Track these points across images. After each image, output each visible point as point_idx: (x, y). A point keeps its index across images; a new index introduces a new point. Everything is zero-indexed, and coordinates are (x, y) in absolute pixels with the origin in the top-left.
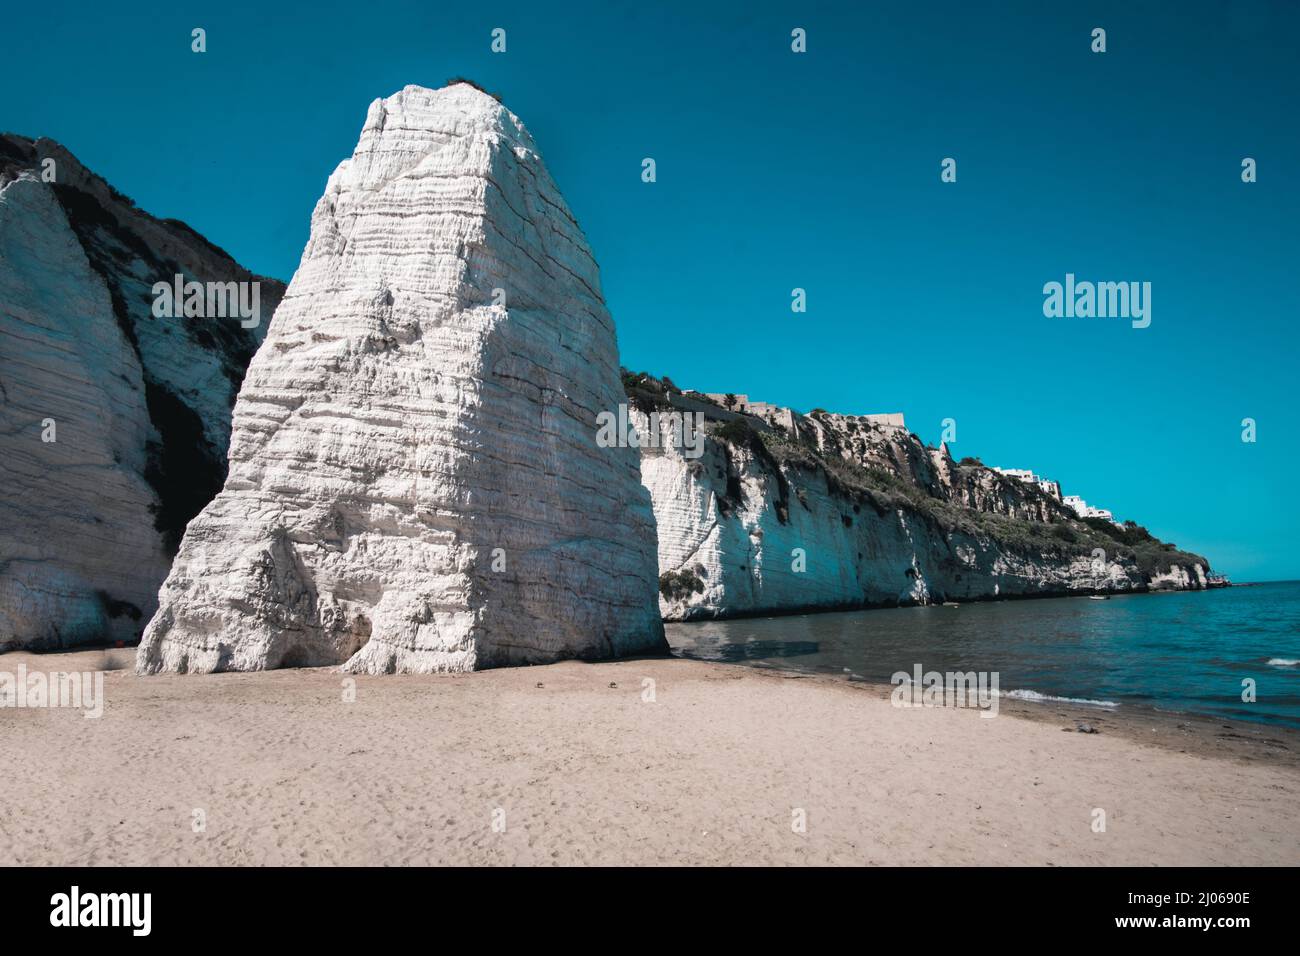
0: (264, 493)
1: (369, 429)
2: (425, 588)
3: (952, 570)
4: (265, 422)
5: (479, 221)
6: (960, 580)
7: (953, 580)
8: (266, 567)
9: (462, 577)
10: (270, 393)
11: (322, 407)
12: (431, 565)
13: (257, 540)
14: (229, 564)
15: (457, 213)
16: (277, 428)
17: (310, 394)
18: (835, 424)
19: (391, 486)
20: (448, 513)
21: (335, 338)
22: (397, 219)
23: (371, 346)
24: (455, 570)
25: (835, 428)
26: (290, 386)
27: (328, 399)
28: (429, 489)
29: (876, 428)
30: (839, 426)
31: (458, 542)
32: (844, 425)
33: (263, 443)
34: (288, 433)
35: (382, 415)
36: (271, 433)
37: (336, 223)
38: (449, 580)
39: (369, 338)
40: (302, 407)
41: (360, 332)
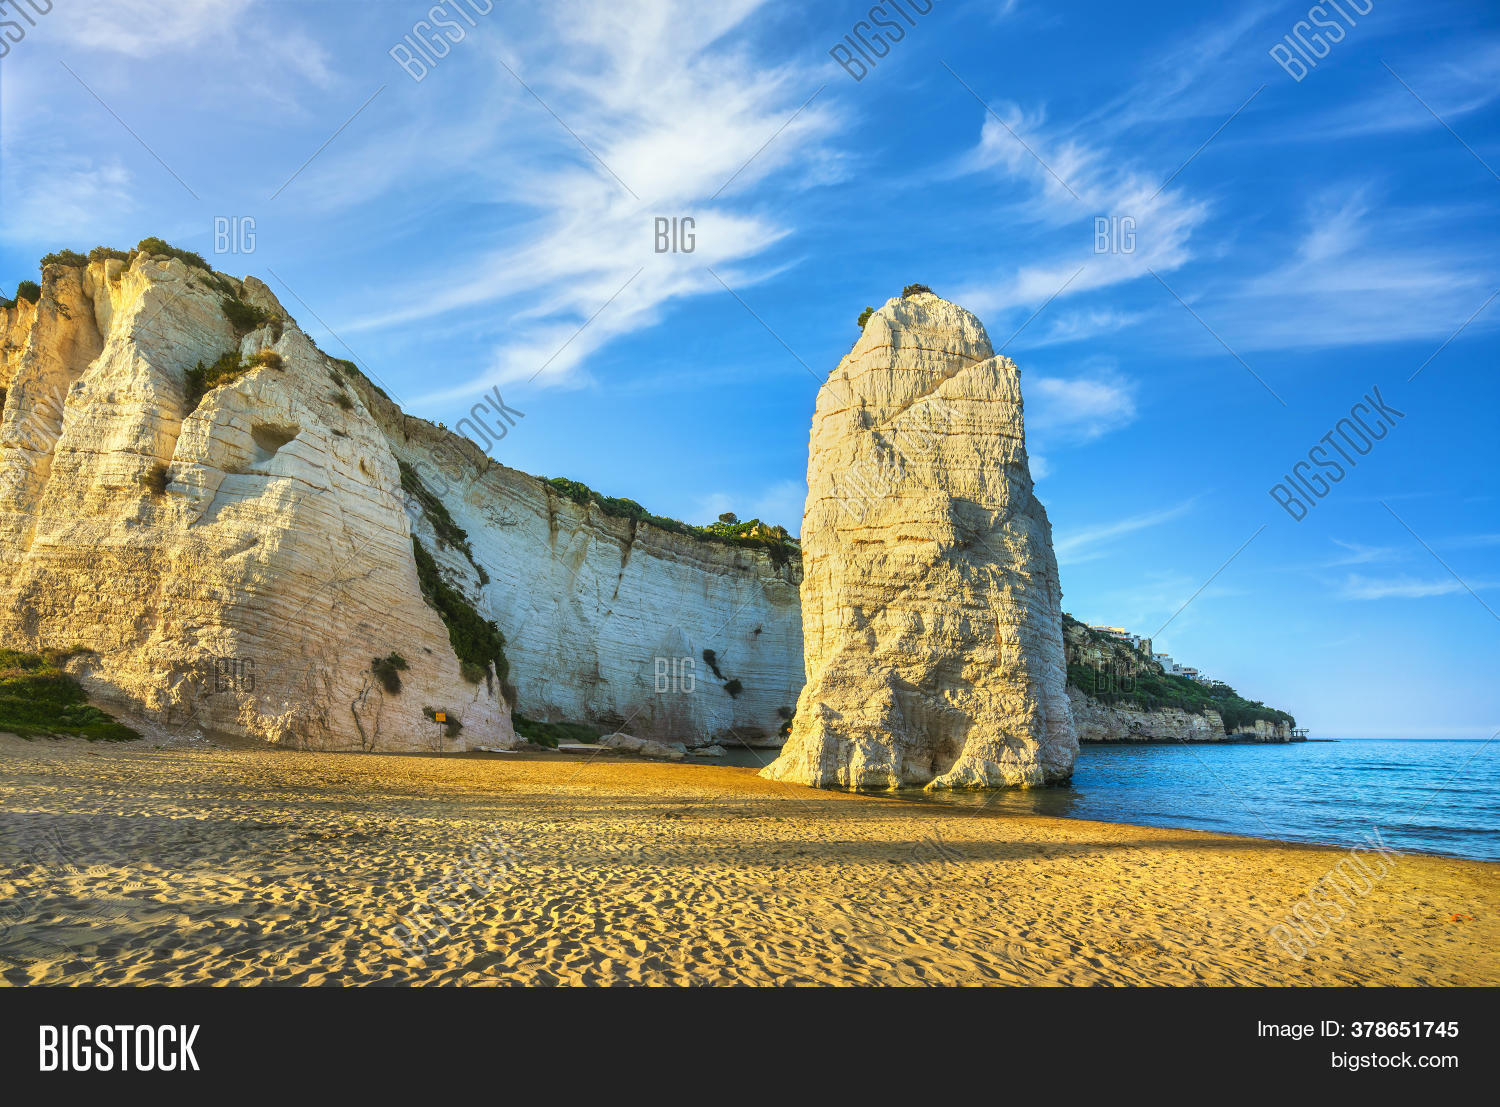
0: (879, 654)
1: (963, 612)
2: (1003, 723)
8: (891, 706)
9: (1030, 717)
11: (921, 594)
12: (1008, 708)
13: (882, 687)
14: (863, 703)
16: (884, 607)
17: (911, 584)
19: (980, 654)
20: (1024, 674)
21: (923, 540)
23: (959, 549)
24: (1025, 712)
26: (896, 575)
27: (929, 587)
28: (1011, 655)
31: (1028, 693)
33: (872, 616)
34: (893, 612)
35: (972, 602)
36: (877, 611)
37: (877, 435)
38: (1021, 718)
39: (956, 543)
40: (905, 593)
41: (946, 537)
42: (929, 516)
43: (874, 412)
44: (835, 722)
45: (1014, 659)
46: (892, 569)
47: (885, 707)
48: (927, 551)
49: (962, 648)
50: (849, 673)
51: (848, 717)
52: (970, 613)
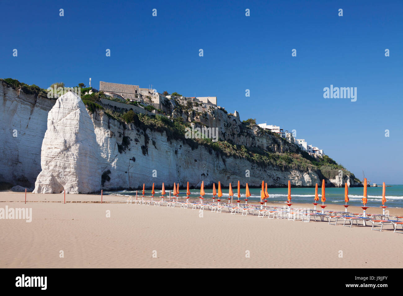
0: (50, 170)
1: (64, 162)
2: (72, 183)
3: (226, 174)
4: (49, 160)
5: (78, 129)
6: (230, 179)
7: (226, 179)
8: (51, 180)
9: (77, 182)
10: (50, 156)
11: (57, 159)
12: (73, 180)
13: (50, 177)
14: (46, 180)
15: (75, 127)
16: (51, 161)
17: (56, 157)
18: (181, 102)
19: (67, 170)
20: (75, 174)
21: (58, 148)
22: (65, 127)
23: (64, 150)
24: (76, 181)
25: (181, 104)
26: (53, 155)
27: (58, 157)
28: (73, 170)
29: (201, 105)
30: (183, 103)
31: (76, 177)
32: (185, 102)
33: (49, 163)
34: (53, 162)
35: (66, 160)
36: (50, 162)
37: (54, 126)
38: (75, 182)
39: (64, 149)
40: (55, 159)
41: (62, 148)
42: (60, 144)
43: (54, 121)
44: (41, 183)
45: (73, 171)
46: (52, 154)
47: (50, 181)
48: (59, 150)
49: (64, 169)
50: (44, 174)
51: (43, 183)
52: (66, 162)
